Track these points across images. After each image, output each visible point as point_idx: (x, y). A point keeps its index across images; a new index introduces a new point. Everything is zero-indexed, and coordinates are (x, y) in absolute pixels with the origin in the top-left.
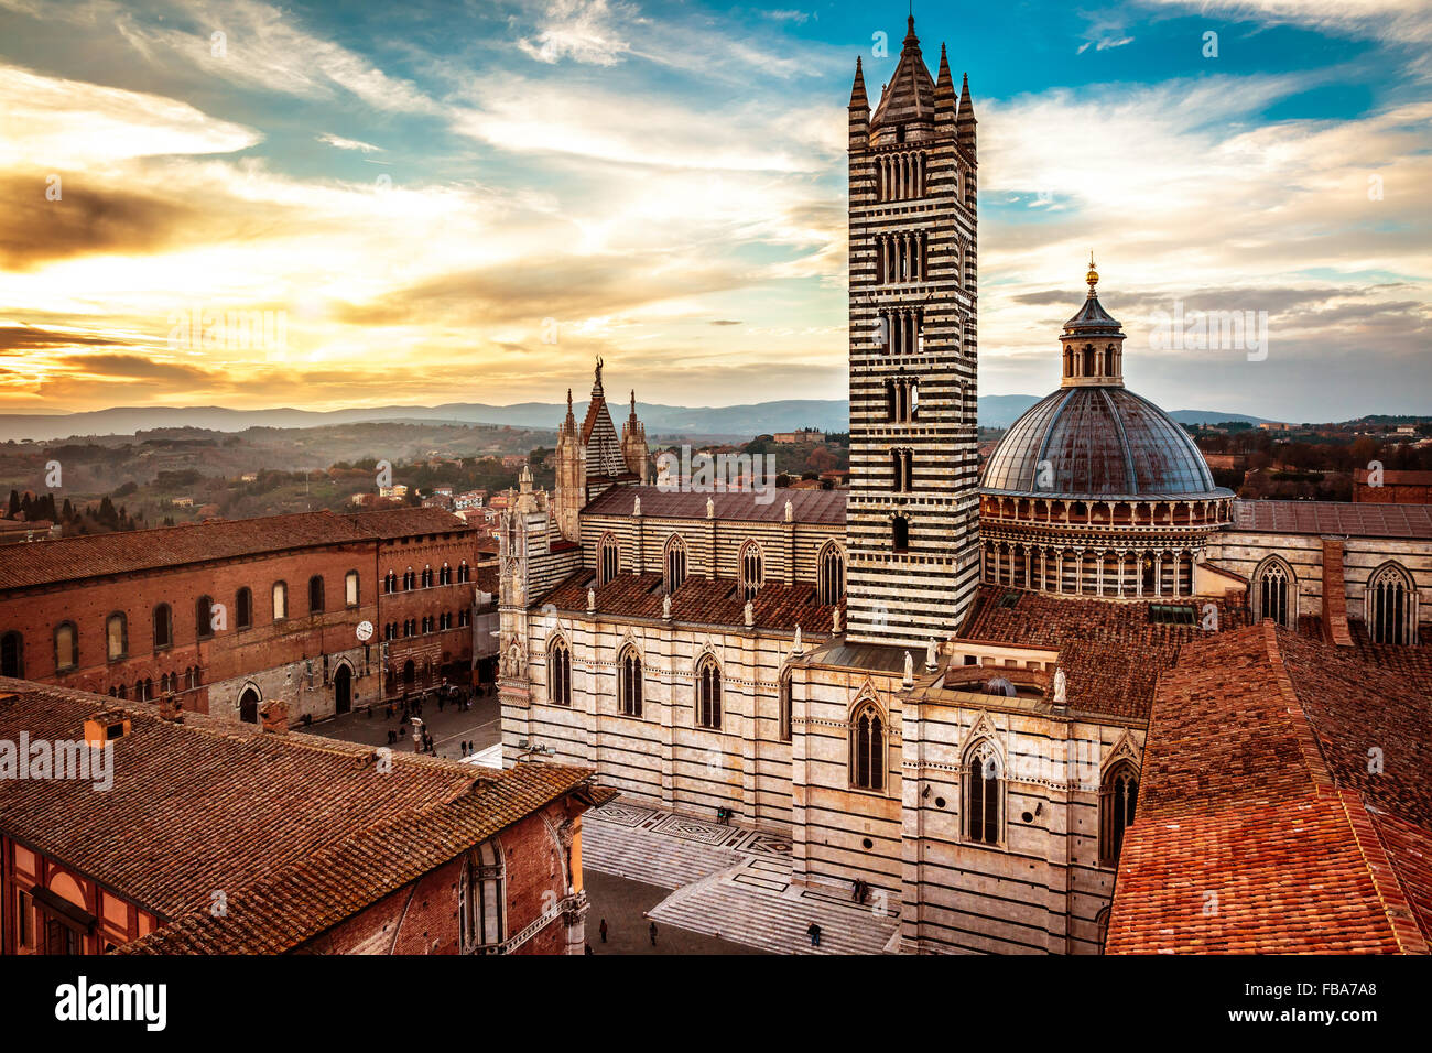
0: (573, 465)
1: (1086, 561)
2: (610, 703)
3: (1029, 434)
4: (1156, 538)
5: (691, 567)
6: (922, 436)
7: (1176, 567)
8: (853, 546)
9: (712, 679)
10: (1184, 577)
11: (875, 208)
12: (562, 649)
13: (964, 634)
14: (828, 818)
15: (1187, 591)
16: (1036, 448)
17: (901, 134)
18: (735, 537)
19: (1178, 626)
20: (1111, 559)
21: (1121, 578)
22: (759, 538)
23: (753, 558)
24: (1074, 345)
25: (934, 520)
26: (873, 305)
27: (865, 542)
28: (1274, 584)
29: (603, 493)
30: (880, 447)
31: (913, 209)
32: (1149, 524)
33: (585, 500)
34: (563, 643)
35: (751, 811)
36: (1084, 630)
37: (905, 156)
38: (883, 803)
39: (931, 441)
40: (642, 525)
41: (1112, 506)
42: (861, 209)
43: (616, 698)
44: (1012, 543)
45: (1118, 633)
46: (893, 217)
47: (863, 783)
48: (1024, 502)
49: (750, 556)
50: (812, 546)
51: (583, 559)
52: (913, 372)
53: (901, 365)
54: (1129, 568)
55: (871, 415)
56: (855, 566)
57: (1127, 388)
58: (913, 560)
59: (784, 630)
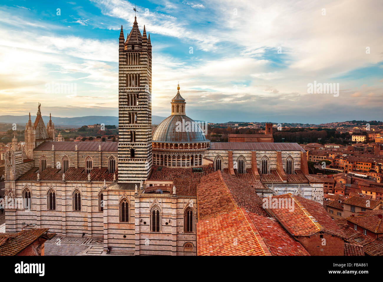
0: (31, 136)
1: (178, 158)
2: (45, 207)
3: (164, 127)
4: (194, 152)
5: (70, 165)
6: (138, 127)
7: (198, 159)
8: (120, 157)
9: (78, 196)
10: (200, 161)
11: (126, 66)
12: (28, 192)
13: (149, 178)
14: (114, 231)
15: (201, 164)
16: (165, 130)
17: (133, 47)
18: (84, 156)
19: (199, 173)
20: (184, 157)
21: (186, 162)
22: (91, 156)
23: (89, 161)
24: (174, 105)
25: (141, 149)
26: (125, 92)
27: (123, 156)
28: (219, 162)
29: (41, 144)
30: (127, 130)
31: (136, 68)
32: (192, 149)
33: (35, 146)
34: (28, 190)
35: (90, 232)
36: (178, 175)
37: (134, 53)
38: (129, 225)
39: (141, 129)
40: (55, 153)
41: (184, 144)
42: (122, 66)
43: (47, 205)
44: (160, 154)
45: (186, 176)
46: (131, 69)
47: (123, 220)
48: (163, 144)
49: (88, 161)
50: (107, 157)
51: (34, 164)
52: (136, 111)
53: (133, 109)
54: (188, 159)
55: (125, 122)
56: (120, 162)
57: (186, 115)
58: (136, 160)
59: (100, 181)
